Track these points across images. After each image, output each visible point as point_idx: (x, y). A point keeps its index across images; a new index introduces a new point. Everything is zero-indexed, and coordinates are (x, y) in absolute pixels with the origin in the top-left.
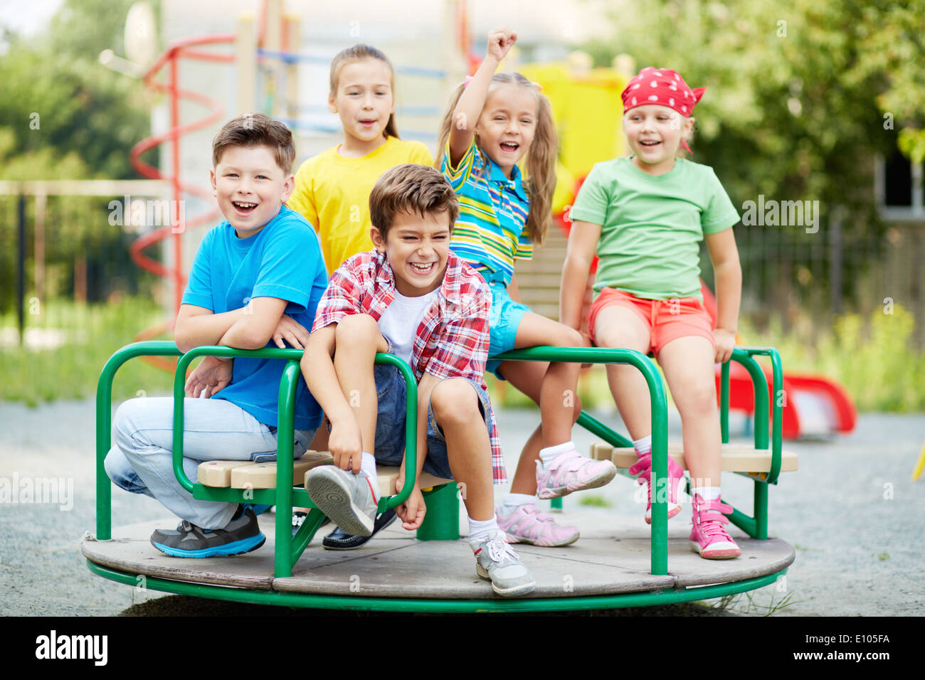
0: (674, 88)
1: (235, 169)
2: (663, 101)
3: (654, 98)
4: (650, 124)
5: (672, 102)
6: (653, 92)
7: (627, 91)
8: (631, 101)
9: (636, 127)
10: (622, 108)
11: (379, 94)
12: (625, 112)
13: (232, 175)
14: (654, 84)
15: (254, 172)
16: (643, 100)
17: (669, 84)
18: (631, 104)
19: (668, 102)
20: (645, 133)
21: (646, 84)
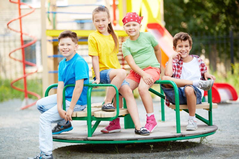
0: (136, 17)
1: (63, 43)
2: (134, 20)
3: (132, 20)
4: (132, 27)
5: (136, 20)
6: (131, 18)
7: (124, 19)
8: (126, 21)
9: (128, 28)
10: (123, 24)
11: (104, 20)
12: (124, 24)
13: (62, 45)
14: (131, 16)
15: (67, 44)
16: (129, 21)
17: (135, 16)
18: (126, 22)
19: (135, 20)
20: (131, 29)
21: (129, 16)
